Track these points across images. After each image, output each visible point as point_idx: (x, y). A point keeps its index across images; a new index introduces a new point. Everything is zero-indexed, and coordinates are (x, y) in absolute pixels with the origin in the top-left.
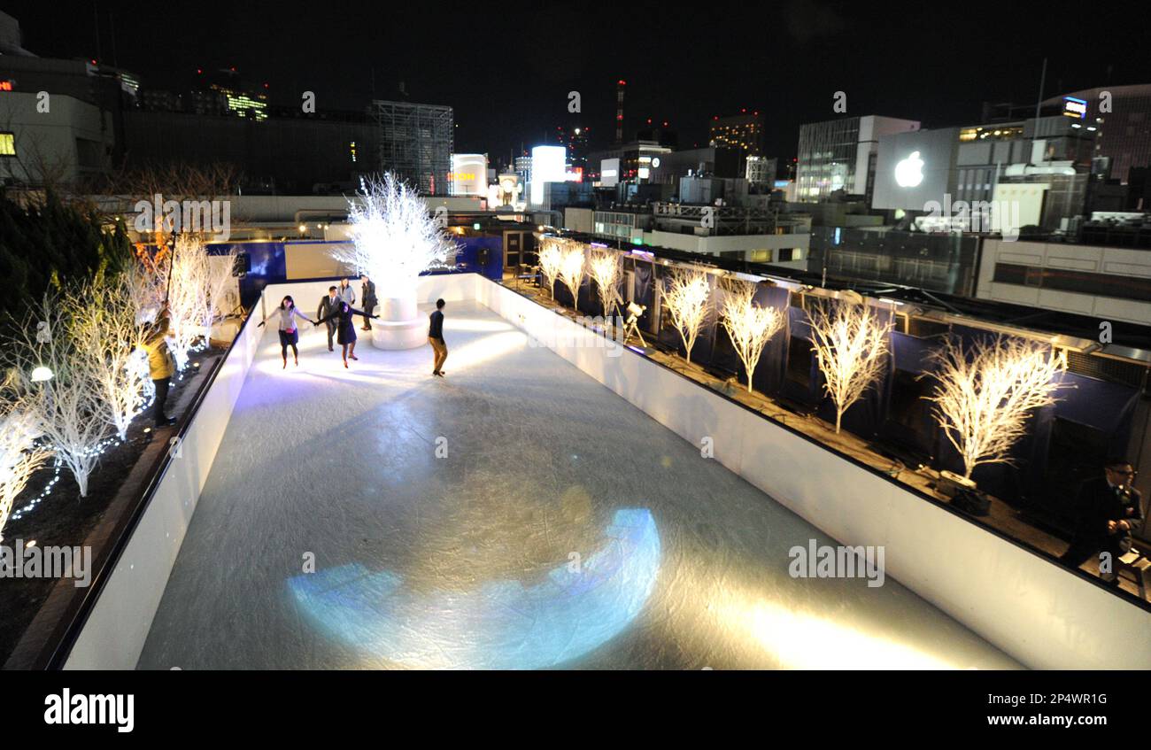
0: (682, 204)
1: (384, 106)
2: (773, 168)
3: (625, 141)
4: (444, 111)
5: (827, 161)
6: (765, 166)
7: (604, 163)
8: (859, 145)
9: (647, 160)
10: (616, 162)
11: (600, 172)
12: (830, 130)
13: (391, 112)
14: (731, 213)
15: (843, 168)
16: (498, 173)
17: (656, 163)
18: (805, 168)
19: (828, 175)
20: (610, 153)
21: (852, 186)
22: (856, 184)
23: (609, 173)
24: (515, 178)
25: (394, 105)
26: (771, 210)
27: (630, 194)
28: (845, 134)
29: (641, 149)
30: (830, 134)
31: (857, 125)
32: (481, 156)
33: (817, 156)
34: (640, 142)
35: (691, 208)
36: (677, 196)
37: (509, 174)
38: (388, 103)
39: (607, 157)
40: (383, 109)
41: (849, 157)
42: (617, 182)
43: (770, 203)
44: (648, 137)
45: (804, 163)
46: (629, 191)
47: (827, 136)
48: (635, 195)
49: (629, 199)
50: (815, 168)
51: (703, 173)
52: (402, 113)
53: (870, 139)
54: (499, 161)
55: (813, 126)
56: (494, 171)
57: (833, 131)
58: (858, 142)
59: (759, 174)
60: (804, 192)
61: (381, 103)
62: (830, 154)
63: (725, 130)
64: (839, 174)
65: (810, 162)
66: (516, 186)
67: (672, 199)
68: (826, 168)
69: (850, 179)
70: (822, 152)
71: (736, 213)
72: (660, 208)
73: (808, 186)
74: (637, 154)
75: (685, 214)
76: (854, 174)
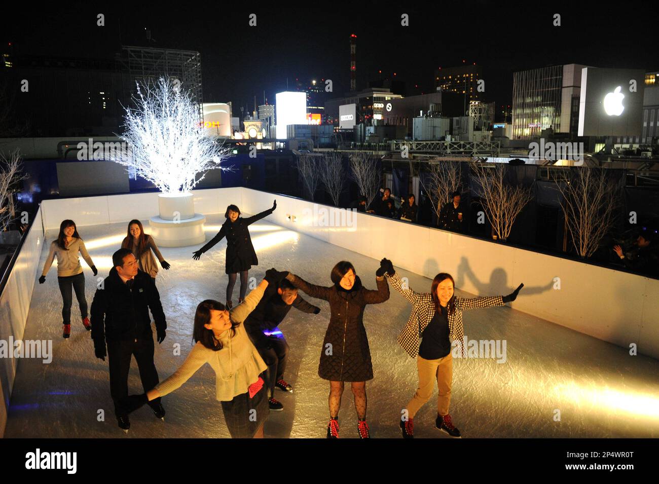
0: (416, 140)
1: (132, 51)
2: (492, 112)
3: (360, 89)
4: (191, 56)
5: (537, 105)
6: (485, 109)
7: (342, 108)
8: (564, 90)
9: (381, 106)
10: (353, 107)
11: (338, 117)
12: (539, 76)
13: (140, 57)
14: (460, 146)
15: (550, 110)
16: (242, 120)
17: (389, 107)
18: (519, 111)
19: (538, 116)
20: (346, 99)
21: (559, 126)
22: (561, 125)
23: (347, 117)
24: (259, 124)
25: (143, 50)
26: (493, 144)
27: (368, 134)
28: (551, 80)
29: (375, 96)
30: (538, 80)
31: (561, 73)
32: (225, 104)
33: (529, 100)
34: (373, 89)
35: (424, 143)
36: (410, 135)
37: (254, 120)
38: (137, 49)
39: (344, 104)
40: (132, 54)
41: (555, 101)
42: (355, 124)
43: (492, 138)
44: (380, 85)
45: (519, 106)
46: (367, 132)
47: (536, 82)
48: (372, 136)
49: (367, 138)
50: (528, 111)
51: (433, 113)
52: (151, 58)
53: (572, 85)
54: (242, 109)
55: (524, 74)
56: (238, 119)
57: (541, 78)
58: (562, 87)
59: (480, 116)
60: (518, 132)
61: (130, 48)
62: (539, 99)
63: (448, 80)
64: (548, 116)
65: (523, 106)
66: (261, 131)
67: (406, 138)
68: (536, 110)
69: (557, 120)
70: (532, 96)
71: (464, 146)
72: (396, 144)
73: (523, 127)
74: (372, 101)
75: (419, 149)
76: (559, 115)
